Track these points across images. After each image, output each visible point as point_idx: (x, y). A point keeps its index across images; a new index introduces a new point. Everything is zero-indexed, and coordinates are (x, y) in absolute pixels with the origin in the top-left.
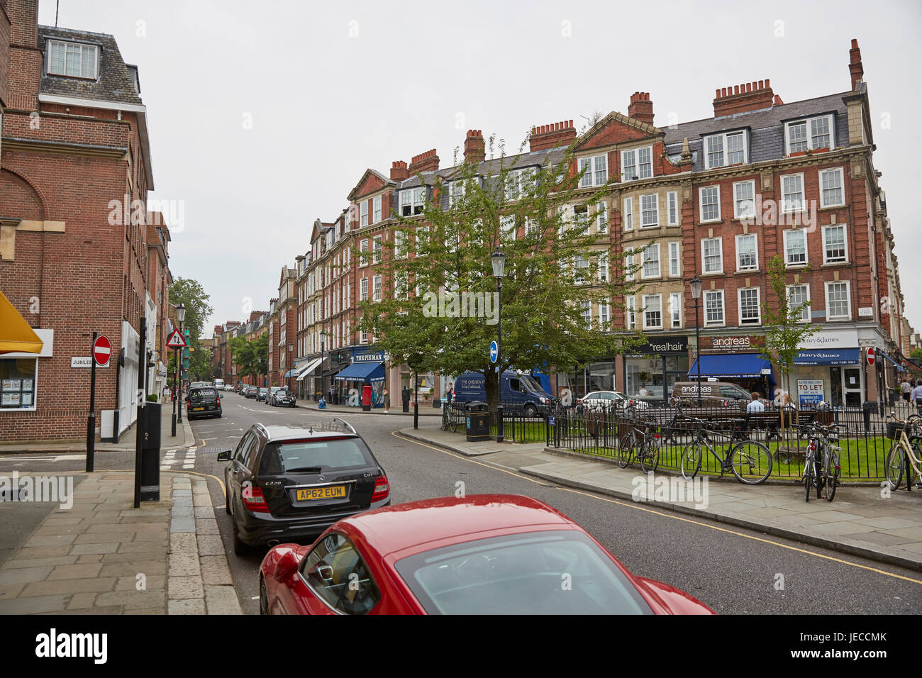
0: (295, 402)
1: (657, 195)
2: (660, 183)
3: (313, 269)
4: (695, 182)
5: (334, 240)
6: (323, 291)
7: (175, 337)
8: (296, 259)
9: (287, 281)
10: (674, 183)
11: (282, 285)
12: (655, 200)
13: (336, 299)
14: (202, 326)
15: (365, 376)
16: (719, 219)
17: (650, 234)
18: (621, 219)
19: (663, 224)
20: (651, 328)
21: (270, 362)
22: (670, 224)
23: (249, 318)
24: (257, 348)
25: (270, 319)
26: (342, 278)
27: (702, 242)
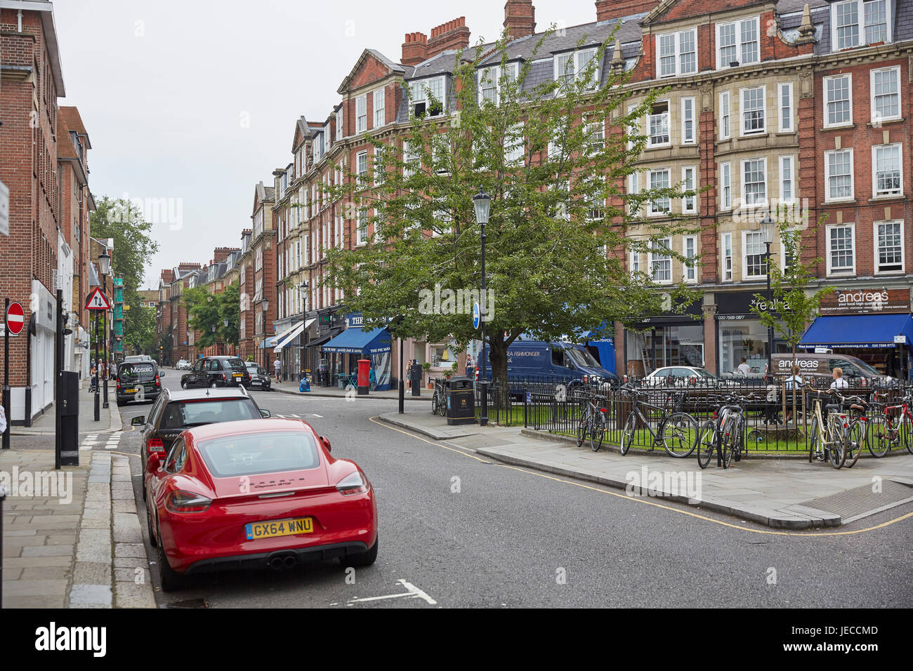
0: (269, 383)
1: (764, 88)
2: (768, 71)
3: (296, 190)
4: (818, 69)
5: (322, 150)
6: (310, 222)
7: (96, 298)
8: (274, 173)
9: (262, 205)
10: (789, 70)
11: (256, 211)
12: (761, 96)
13: (327, 235)
14: (141, 271)
15: (362, 347)
16: (849, 123)
17: (754, 145)
18: (714, 123)
19: (772, 130)
20: (754, 277)
21: (243, 326)
22: (781, 130)
23: (213, 258)
24: (223, 306)
25: (242, 261)
26: (333, 206)
27: (827, 155)
